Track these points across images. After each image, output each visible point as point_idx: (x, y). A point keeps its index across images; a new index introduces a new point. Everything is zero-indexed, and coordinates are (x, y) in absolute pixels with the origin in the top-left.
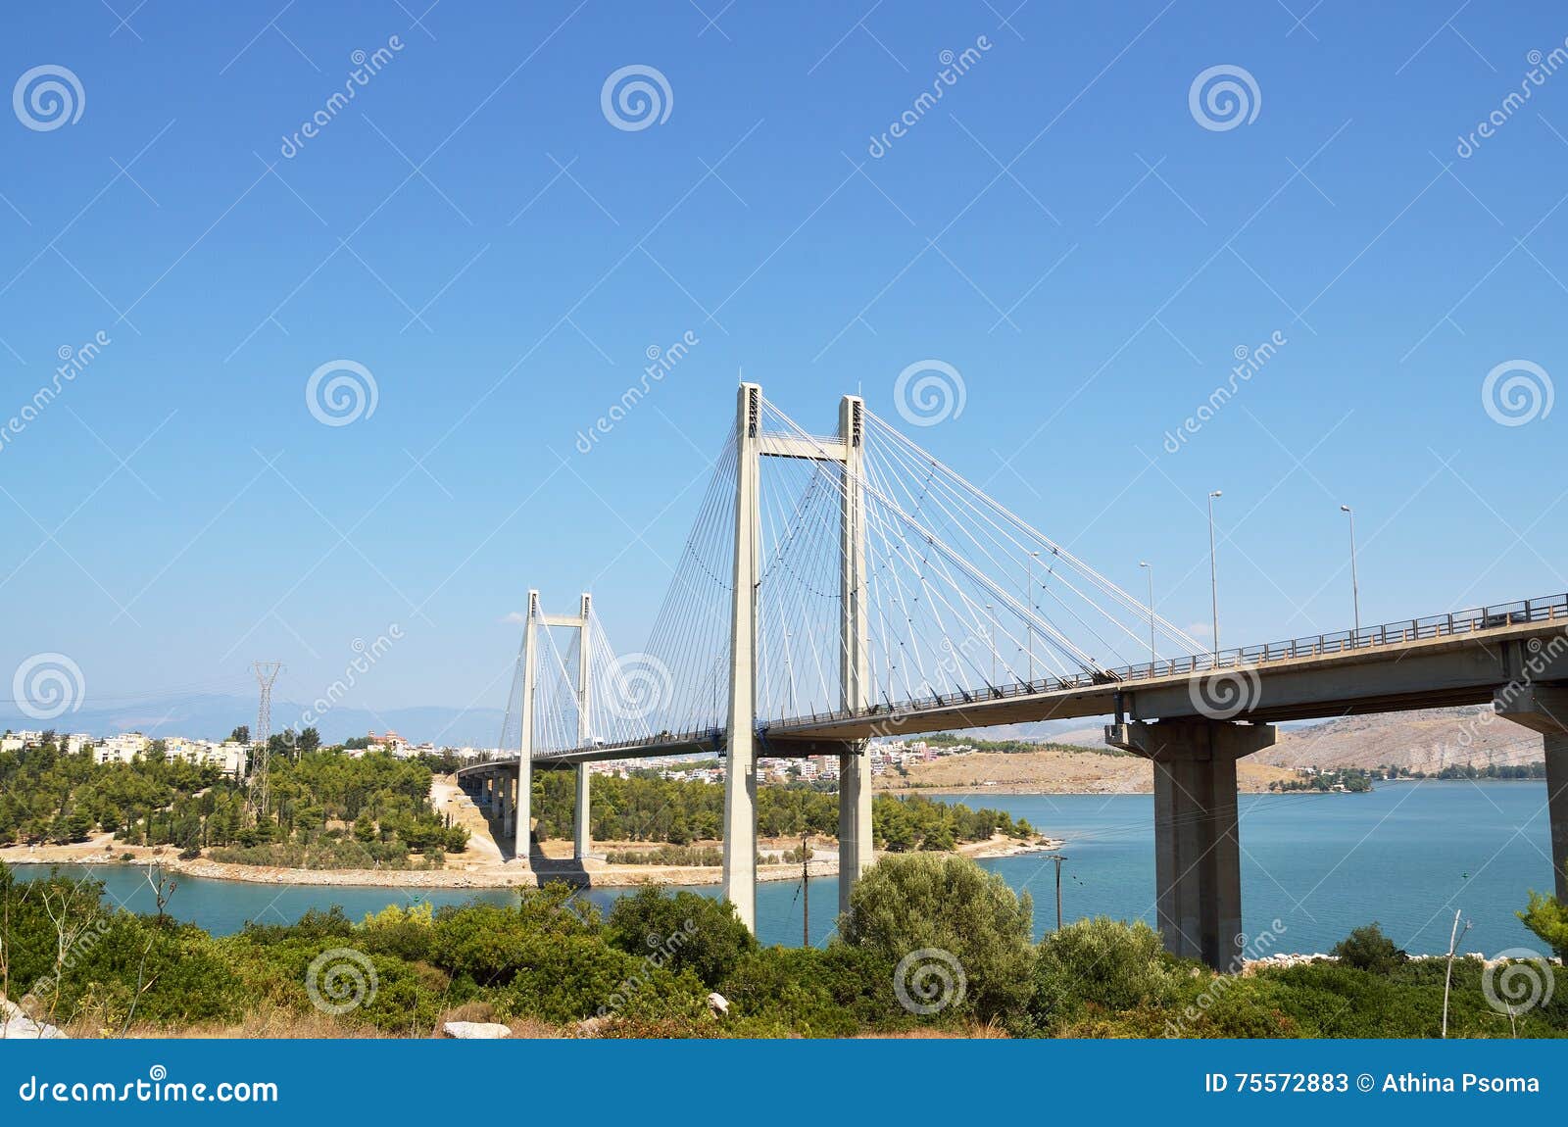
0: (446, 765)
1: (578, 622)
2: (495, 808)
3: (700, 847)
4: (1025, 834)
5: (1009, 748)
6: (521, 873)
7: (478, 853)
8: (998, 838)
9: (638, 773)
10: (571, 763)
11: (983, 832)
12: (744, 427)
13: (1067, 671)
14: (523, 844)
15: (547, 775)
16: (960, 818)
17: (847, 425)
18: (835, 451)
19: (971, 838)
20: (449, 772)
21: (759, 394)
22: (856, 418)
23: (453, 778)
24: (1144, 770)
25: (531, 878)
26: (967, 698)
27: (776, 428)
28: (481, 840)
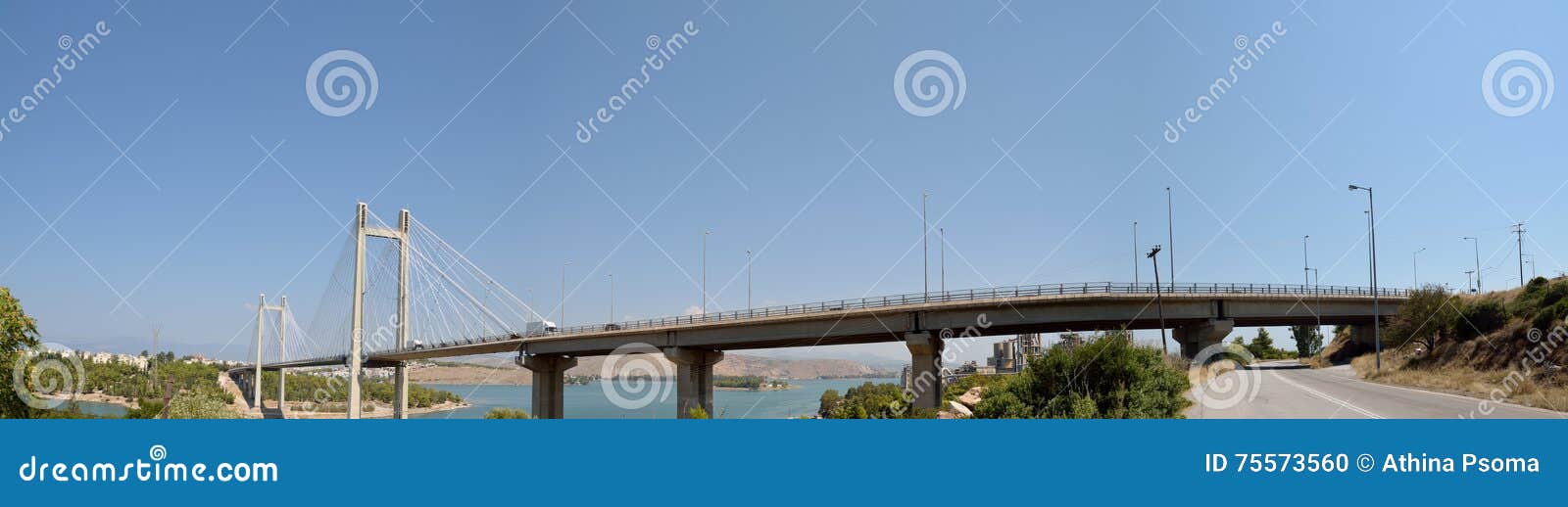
0: (224, 368)
1: (279, 308)
2: (245, 387)
3: (338, 405)
4: (458, 401)
5: (450, 365)
6: (256, 413)
7: (238, 405)
8: (447, 402)
9: (299, 373)
10: (276, 369)
11: (442, 400)
12: (359, 223)
13: (500, 333)
14: (257, 402)
15: (267, 373)
16: (433, 394)
17: (402, 223)
18: (398, 235)
19: (437, 403)
20: (225, 370)
21: (366, 208)
22: (406, 220)
23: (227, 373)
24: (529, 373)
25: (261, 415)
26: (456, 344)
27: (374, 223)
28: (240, 400)
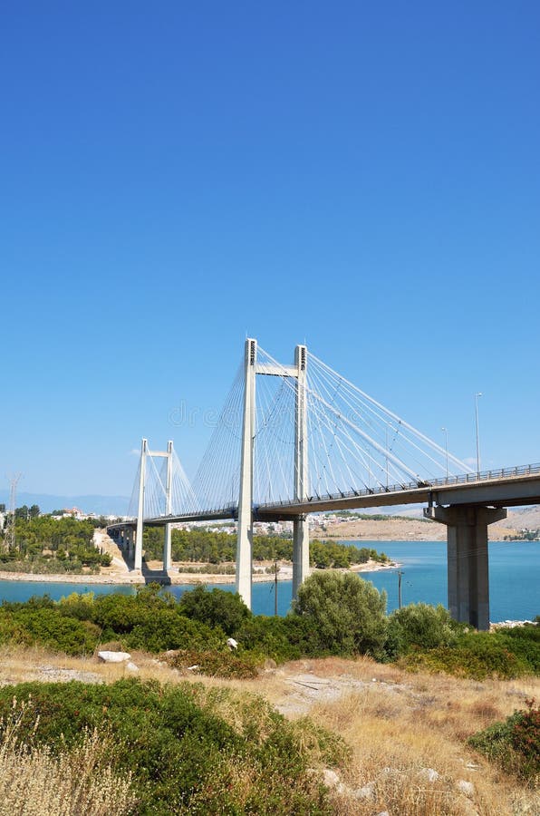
0: (101, 524)
1: (164, 454)
2: (125, 545)
3: (225, 565)
4: (384, 560)
5: (377, 518)
6: (137, 577)
7: (116, 567)
8: (370, 562)
9: (195, 529)
10: (162, 524)
11: (363, 559)
12: (248, 361)
13: (405, 481)
14: (138, 563)
15: (153, 529)
16: (352, 552)
17: (298, 359)
18: (292, 372)
19: (357, 562)
20: (103, 527)
21: (256, 344)
22: (303, 357)
23: (105, 530)
25: (142, 579)
26: (356, 494)
27: (264, 360)
28: (118, 561)
